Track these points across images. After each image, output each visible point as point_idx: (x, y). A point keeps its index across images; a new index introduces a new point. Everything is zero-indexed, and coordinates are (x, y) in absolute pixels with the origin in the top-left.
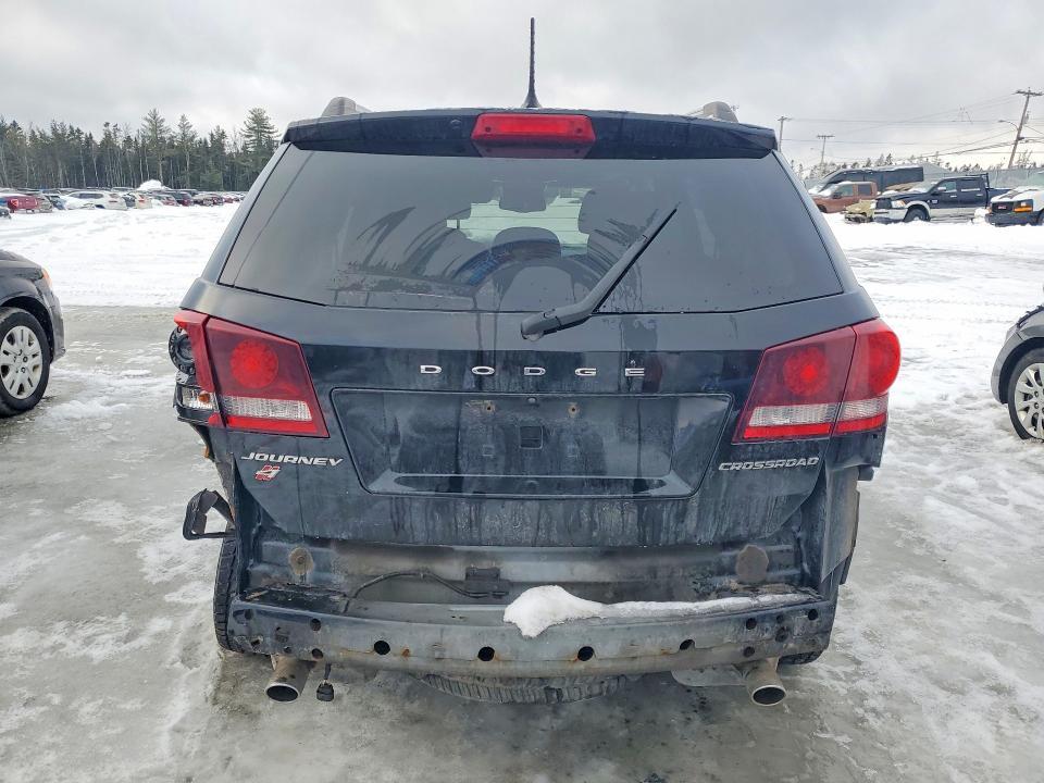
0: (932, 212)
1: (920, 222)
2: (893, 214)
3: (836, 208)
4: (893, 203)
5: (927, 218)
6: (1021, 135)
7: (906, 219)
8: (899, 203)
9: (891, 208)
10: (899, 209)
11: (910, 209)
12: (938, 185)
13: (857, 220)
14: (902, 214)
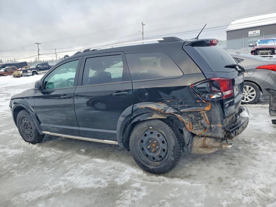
0: (38, 72)
1: (36, 75)
2: (29, 74)
3: (7, 74)
4: (28, 71)
5: (37, 74)
6: (39, 53)
7: (33, 75)
8: (29, 71)
9: (27, 72)
10: (30, 73)
11: (33, 72)
12: (37, 66)
13: (18, 77)
14: (31, 74)
